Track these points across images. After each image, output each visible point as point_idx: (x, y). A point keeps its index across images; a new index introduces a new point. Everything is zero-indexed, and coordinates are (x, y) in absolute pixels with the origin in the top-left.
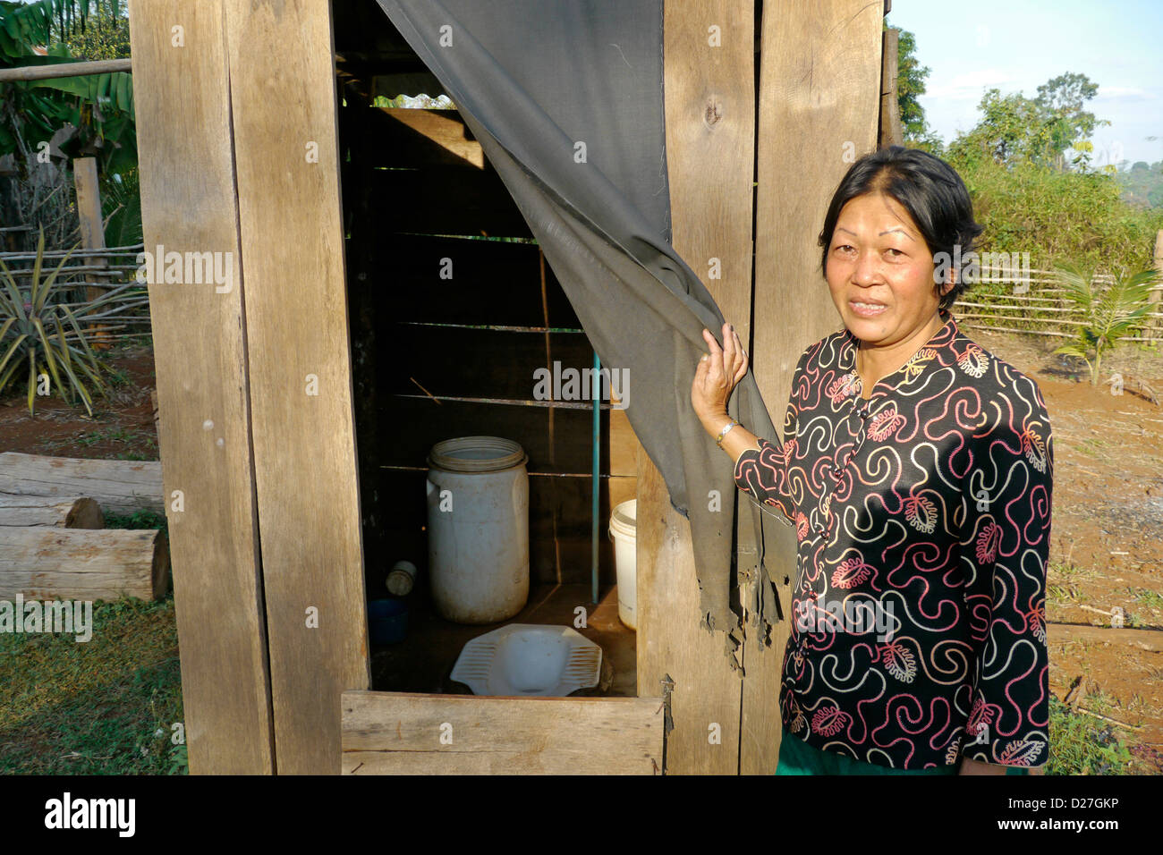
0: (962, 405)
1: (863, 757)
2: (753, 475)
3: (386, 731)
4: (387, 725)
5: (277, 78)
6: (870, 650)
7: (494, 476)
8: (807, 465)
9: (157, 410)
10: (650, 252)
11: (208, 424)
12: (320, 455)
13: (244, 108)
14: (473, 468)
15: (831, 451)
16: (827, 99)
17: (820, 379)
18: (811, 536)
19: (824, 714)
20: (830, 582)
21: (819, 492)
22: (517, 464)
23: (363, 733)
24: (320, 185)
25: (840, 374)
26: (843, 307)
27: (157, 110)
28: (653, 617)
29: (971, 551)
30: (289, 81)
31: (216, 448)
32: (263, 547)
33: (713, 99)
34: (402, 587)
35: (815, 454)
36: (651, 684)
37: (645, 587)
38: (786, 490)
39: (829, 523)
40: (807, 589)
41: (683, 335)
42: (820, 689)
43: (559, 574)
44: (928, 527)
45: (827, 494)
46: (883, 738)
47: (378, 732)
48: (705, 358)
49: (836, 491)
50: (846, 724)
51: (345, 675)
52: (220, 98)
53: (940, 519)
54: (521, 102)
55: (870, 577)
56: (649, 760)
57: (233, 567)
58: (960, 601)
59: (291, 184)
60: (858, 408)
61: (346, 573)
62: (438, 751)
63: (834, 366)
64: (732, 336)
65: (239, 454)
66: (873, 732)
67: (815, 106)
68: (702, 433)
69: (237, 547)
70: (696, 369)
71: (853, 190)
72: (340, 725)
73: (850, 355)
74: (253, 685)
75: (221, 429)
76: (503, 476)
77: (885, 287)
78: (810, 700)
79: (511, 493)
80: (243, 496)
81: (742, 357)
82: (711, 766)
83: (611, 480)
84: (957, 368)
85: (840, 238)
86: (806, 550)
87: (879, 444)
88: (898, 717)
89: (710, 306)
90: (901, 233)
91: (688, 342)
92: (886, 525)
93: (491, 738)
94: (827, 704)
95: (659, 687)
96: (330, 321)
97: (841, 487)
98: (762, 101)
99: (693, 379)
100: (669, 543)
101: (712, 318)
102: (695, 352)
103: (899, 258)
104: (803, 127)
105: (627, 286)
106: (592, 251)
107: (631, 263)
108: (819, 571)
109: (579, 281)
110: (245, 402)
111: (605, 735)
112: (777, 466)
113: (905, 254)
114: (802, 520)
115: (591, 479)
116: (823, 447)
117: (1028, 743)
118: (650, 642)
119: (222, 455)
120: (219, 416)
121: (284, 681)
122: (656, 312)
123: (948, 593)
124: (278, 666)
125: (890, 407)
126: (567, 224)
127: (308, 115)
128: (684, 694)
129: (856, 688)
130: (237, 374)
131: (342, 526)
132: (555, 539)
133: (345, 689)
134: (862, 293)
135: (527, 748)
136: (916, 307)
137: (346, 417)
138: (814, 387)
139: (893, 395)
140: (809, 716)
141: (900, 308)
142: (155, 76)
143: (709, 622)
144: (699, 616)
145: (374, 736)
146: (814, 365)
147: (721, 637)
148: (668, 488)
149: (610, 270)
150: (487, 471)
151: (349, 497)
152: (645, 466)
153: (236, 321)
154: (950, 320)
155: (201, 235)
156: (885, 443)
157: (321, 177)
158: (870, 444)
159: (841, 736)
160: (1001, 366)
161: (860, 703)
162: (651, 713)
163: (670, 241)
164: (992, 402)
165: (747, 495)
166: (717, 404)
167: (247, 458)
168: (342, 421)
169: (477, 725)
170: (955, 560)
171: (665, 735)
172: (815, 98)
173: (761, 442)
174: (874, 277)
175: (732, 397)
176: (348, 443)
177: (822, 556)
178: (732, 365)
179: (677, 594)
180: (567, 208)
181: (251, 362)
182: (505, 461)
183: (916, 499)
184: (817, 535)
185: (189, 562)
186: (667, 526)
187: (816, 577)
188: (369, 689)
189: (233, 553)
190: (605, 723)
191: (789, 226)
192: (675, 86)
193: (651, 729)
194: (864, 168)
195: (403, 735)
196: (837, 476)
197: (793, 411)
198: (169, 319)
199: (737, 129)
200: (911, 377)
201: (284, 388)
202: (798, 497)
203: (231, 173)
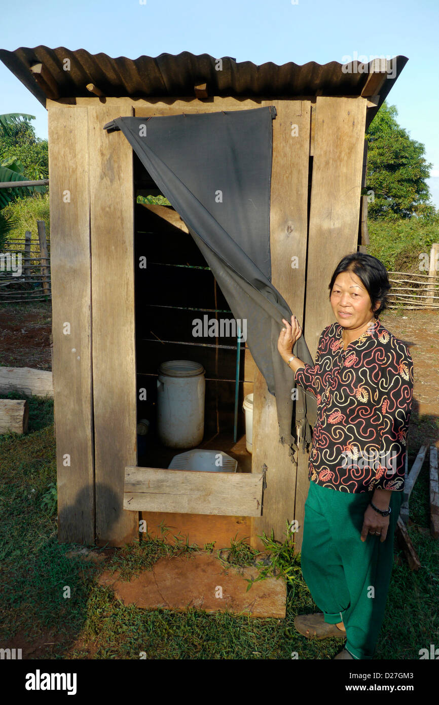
0: (378, 354)
1: (338, 489)
2: (302, 378)
3: (143, 484)
4: (144, 481)
5: (110, 208)
6: (341, 448)
7: (189, 379)
8: (322, 375)
9: (52, 343)
10: (262, 285)
11: (74, 350)
12: (121, 365)
13: (96, 219)
14: (180, 375)
15: (331, 370)
16: (337, 224)
17: (329, 341)
18: (322, 403)
19: (324, 473)
20: (327, 421)
21: (326, 386)
22: (201, 374)
23: (134, 485)
24: (126, 252)
25: (336, 339)
26: (336, 314)
27: (59, 218)
28: (259, 438)
29: (380, 410)
30: (115, 209)
31: (77, 360)
32: (94, 403)
33: (290, 223)
34: (143, 431)
35: (325, 371)
36: (258, 468)
37: (256, 425)
38: (314, 385)
39: (328, 398)
40: (319, 424)
41: (275, 319)
42: (322, 463)
43: (218, 428)
44: (365, 400)
45: (328, 387)
46: (345, 481)
47: (140, 484)
48: (284, 329)
49: (331, 386)
50: (332, 477)
51: (127, 460)
52: (85, 215)
53: (369, 397)
54: (211, 222)
55: (342, 420)
56: (256, 500)
57: (81, 412)
58: (376, 429)
59: (114, 251)
60: (342, 354)
61: (129, 415)
62: (165, 493)
63: (334, 336)
64: (295, 321)
65: (86, 364)
66: (342, 479)
67: (332, 227)
68: (282, 361)
69: (83, 403)
70: (279, 334)
71: (341, 270)
72: (124, 481)
73: (340, 332)
74: (87, 463)
75: (79, 353)
76: (194, 379)
77: (352, 307)
78: (319, 467)
79: (197, 388)
80: (87, 381)
81: (299, 330)
82: (283, 504)
83: (244, 383)
84: (377, 340)
85: (336, 288)
86: (320, 409)
87: (348, 368)
88: (352, 473)
89: (286, 308)
90: (358, 288)
91: (277, 323)
92: (349, 399)
93: (188, 489)
94: (325, 468)
95: (261, 469)
96: (127, 308)
97: (333, 385)
98: (310, 224)
99: (278, 339)
100: (267, 407)
101: (287, 313)
102: (279, 327)
103: (357, 297)
104: (327, 236)
105: (252, 299)
106: (238, 284)
107: (254, 290)
108: (324, 417)
109: (232, 296)
110: (90, 341)
111: (237, 489)
112: (311, 375)
113: (359, 295)
114: (319, 397)
115: (235, 382)
116: (328, 368)
117: (396, 482)
118: (258, 450)
119: (79, 363)
120: (78, 346)
121: (100, 461)
122: (264, 310)
123: (372, 426)
124: (98, 455)
125: (353, 354)
126: (228, 273)
127: (122, 223)
128: (272, 473)
129: (336, 462)
130: (87, 330)
131: (128, 395)
132: (217, 411)
133: (126, 466)
134: (343, 309)
135: (204, 494)
136: (363, 315)
137: (132, 349)
138: (327, 344)
139: (354, 349)
140: (318, 473)
141: (357, 316)
142: (59, 204)
143: (282, 440)
144: (278, 438)
145: (138, 486)
146: (327, 335)
147: (287, 447)
148: (267, 383)
149: (245, 292)
150: (187, 377)
151: (132, 383)
152: (258, 374)
153: (88, 307)
154: (378, 321)
155: (75, 271)
156: (350, 368)
157: (127, 249)
158: (345, 368)
159: (330, 481)
160: (394, 340)
161: (337, 468)
162: (257, 480)
163: (270, 282)
164: (389, 354)
165: (300, 387)
166: (288, 349)
167: (90, 365)
168: (130, 351)
169: (183, 483)
170: (375, 414)
171: (263, 490)
172: (332, 224)
173: (305, 365)
174: (347, 303)
175: (296, 346)
176: (133, 360)
177: (325, 411)
178: (295, 333)
179: (270, 429)
180: (228, 266)
181: (93, 324)
182: (194, 372)
183: (360, 389)
184: (324, 403)
185: (63, 409)
186: (266, 400)
187: (322, 419)
188: (137, 466)
189: (82, 405)
190: (237, 484)
191: (320, 276)
192: (274, 217)
193: (257, 487)
194: (346, 262)
195: (151, 486)
196: (332, 380)
197: (319, 353)
198: (60, 305)
199: (299, 236)
200: (361, 343)
201: (106, 336)
202: (318, 388)
203: (89, 246)
